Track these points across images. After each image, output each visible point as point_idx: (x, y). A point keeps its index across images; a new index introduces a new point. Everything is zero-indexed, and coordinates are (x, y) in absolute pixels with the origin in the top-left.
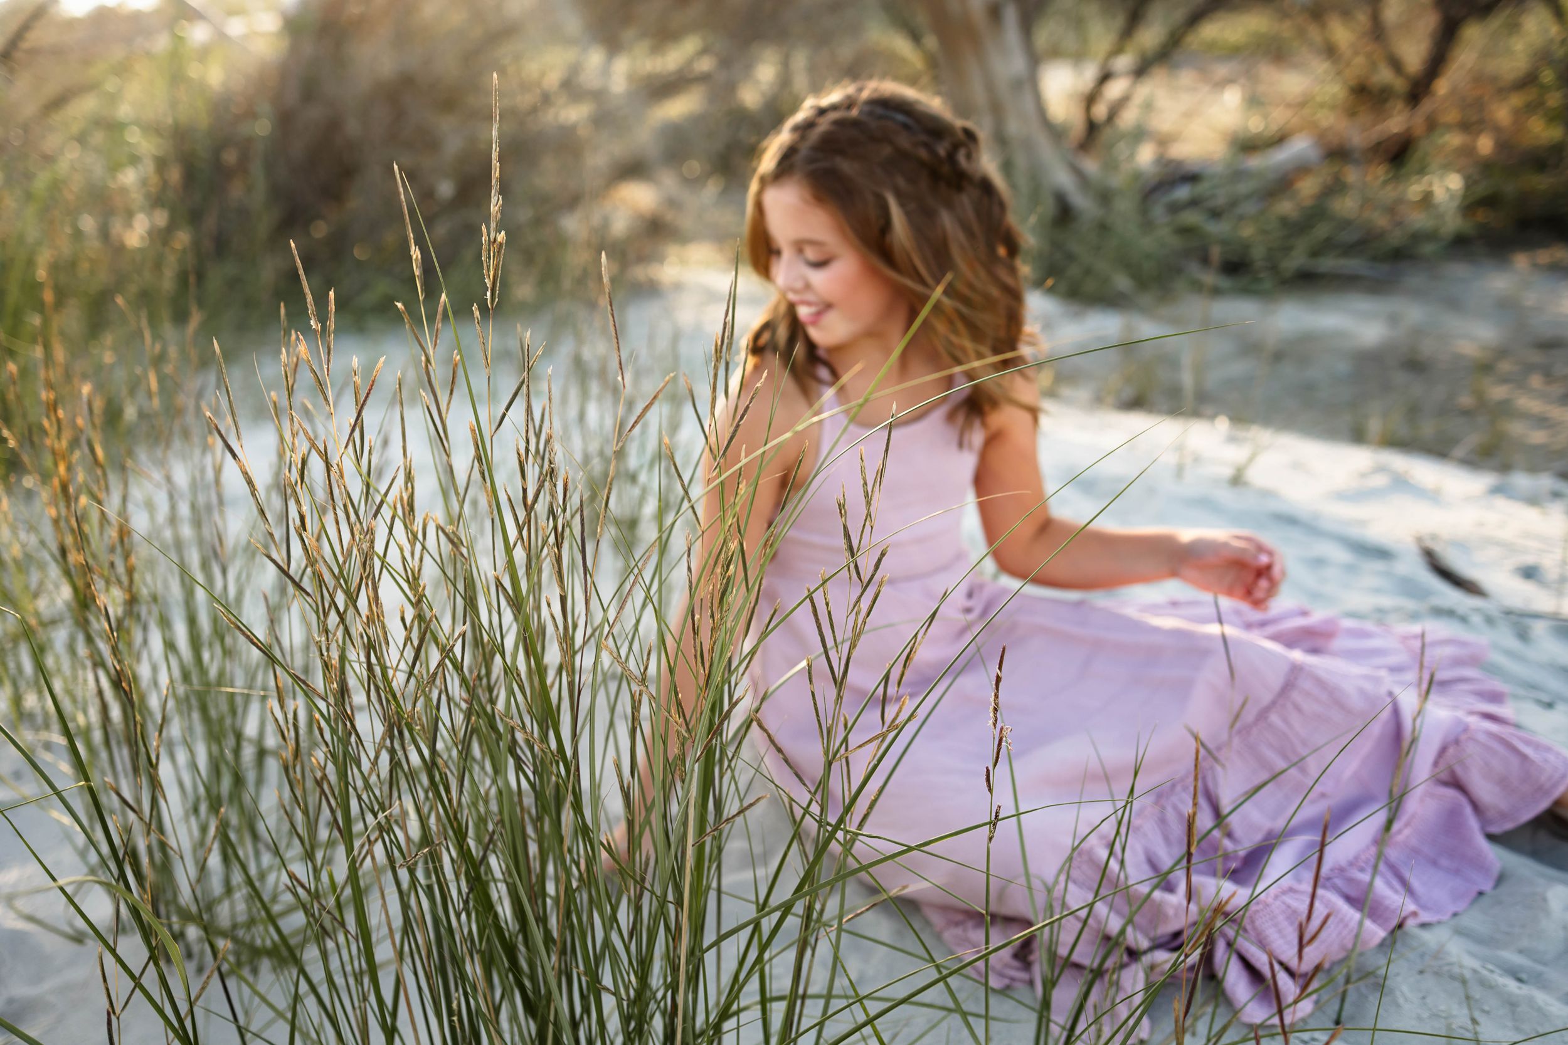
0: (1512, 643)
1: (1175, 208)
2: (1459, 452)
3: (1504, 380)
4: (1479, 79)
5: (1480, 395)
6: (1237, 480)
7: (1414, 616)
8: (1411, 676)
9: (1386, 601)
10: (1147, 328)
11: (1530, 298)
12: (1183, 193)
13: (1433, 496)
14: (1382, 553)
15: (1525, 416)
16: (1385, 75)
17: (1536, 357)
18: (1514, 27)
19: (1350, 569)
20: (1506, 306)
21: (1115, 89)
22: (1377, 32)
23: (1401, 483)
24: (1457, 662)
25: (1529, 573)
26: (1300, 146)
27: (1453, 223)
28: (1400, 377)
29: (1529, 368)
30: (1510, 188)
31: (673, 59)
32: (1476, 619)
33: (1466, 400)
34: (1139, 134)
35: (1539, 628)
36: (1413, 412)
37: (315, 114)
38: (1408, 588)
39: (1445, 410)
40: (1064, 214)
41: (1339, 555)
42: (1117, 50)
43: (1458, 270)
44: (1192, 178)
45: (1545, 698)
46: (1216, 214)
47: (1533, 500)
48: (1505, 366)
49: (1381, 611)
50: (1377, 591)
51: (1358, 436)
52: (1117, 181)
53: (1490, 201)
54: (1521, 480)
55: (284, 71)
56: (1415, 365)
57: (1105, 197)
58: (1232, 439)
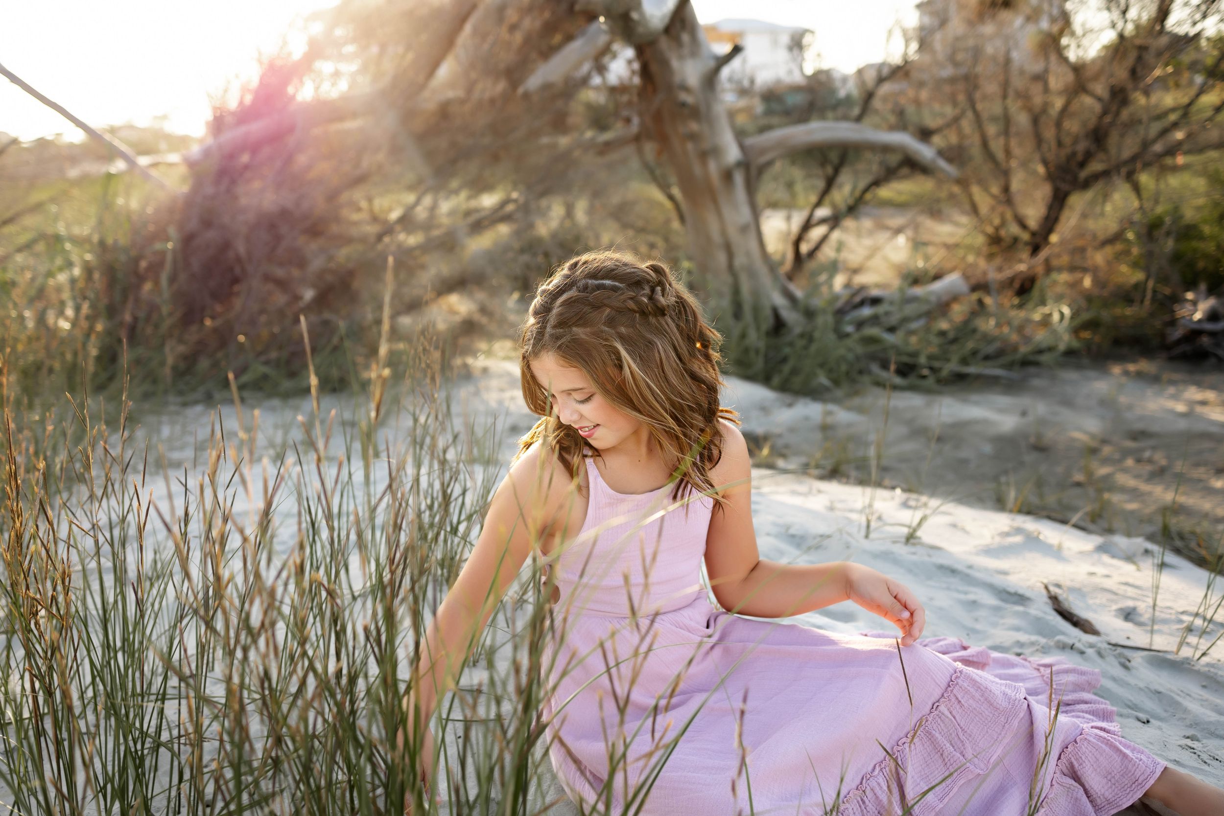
0: (1119, 672)
1: (860, 324)
2: (1075, 519)
3: (1106, 461)
4: (1080, 233)
5: (1090, 474)
6: (911, 538)
7: (1045, 650)
8: (1044, 697)
9: (1023, 637)
10: (842, 416)
11: (1123, 399)
12: (867, 312)
13: (1056, 553)
14: (1020, 599)
15: (1123, 490)
16: (1014, 229)
17: (1130, 444)
18: (1106, 197)
19: (996, 609)
20: (1106, 403)
21: (817, 233)
22: (1007, 196)
23: (1033, 542)
24: (1078, 687)
25: (1128, 615)
26: (952, 280)
27: (1066, 340)
28: (1029, 457)
29: (1126, 453)
30: (1106, 315)
31: (489, 201)
32: (1090, 652)
33: (1079, 477)
34: (833, 267)
35: (1137, 659)
36: (1040, 484)
37: (211, 235)
38: (1040, 627)
39: (1064, 485)
40: (779, 325)
41: (989, 599)
42: (819, 204)
43: (1071, 375)
44: (875, 301)
45: (1143, 717)
46: (892, 330)
47: (1129, 558)
48: (1107, 450)
49: (1020, 644)
50: (1017, 629)
51: (1000, 504)
52: (818, 302)
53: (1092, 325)
54: (1121, 541)
55: (189, 202)
56: (1041, 448)
57: (809, 314)
58: (905, 505)
